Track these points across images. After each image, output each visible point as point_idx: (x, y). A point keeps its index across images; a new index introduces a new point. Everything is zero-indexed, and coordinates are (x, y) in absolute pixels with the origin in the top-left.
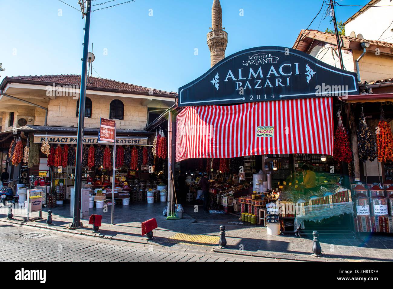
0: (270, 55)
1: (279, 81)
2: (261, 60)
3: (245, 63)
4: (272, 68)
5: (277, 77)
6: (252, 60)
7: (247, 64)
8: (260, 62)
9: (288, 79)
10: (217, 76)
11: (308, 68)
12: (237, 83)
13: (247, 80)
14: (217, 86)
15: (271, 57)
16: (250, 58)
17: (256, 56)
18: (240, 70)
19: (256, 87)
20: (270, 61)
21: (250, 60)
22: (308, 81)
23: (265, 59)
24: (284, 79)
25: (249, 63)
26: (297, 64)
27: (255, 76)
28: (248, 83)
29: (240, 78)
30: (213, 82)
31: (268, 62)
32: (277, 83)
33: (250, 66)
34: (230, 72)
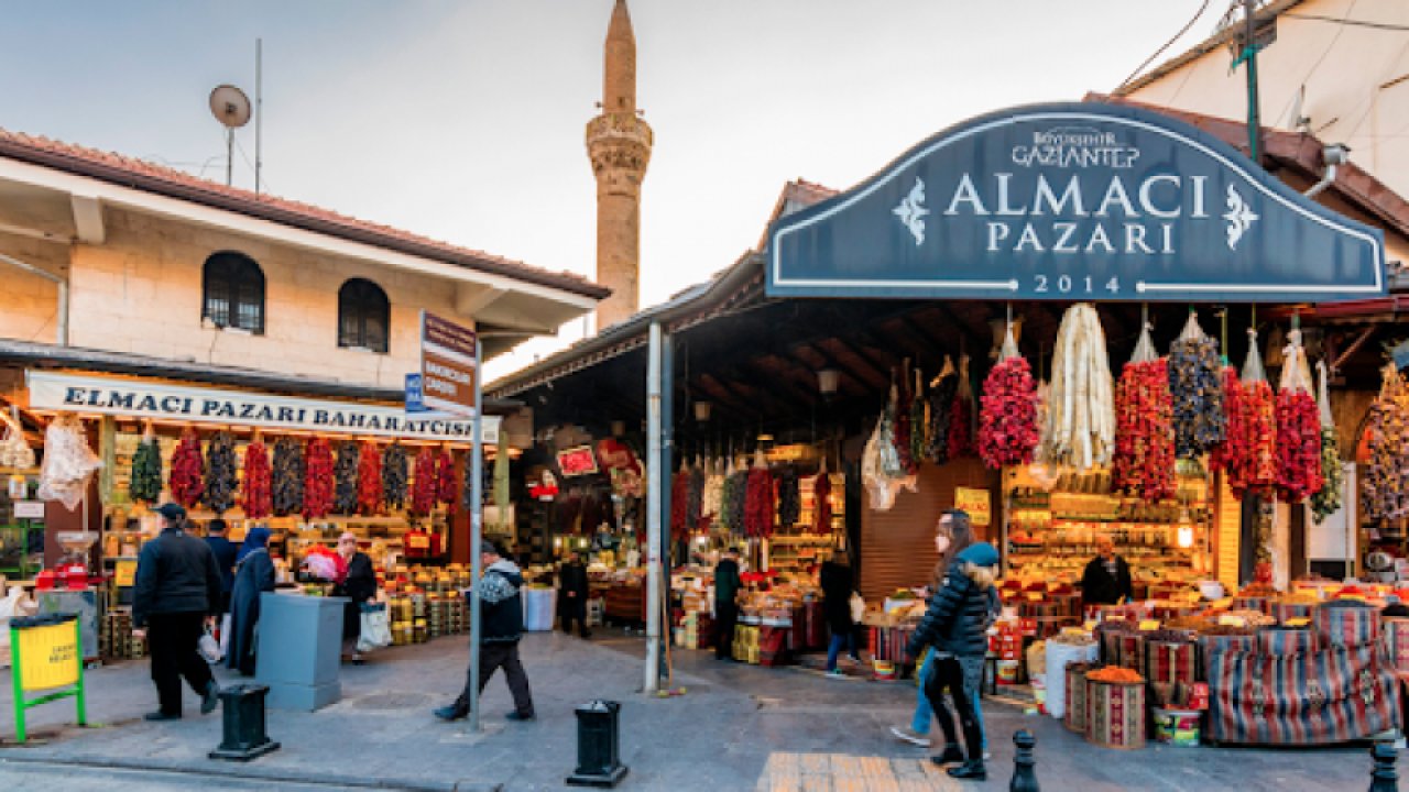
0: (1110, 138)
1: (1136, 233)
2: (1079, 151)
3: (1020, 156)
4: (1116, 184)
5: (1132, 220)
6: (1045, 149)
7: (1027, 162)
8: (1073, 159)
9: (1167, 229)
10: (917, 194)
11: (1234, 199)
12: (993, 226)
13: (1027, 218)
14: (917, 230)
15: (1111, 146)
16: (1038, 138)
17: (1059, 132)
18: (1003, 179)
19: (1058, 247)
20: (1110, 161)
21: (1040, 147)
22: (1231, 243)
23: (1091, 149)
24: (1154, 228)
25: (1035, 159)
26: (1199, 181)
27: (1057, 207)
28: (1029, 228)
29: (1004, 209)
30: (902, 211)
31: (1101, 160)
32: (1130, 239)
33: (1038, 169)
34: (966, 181)
